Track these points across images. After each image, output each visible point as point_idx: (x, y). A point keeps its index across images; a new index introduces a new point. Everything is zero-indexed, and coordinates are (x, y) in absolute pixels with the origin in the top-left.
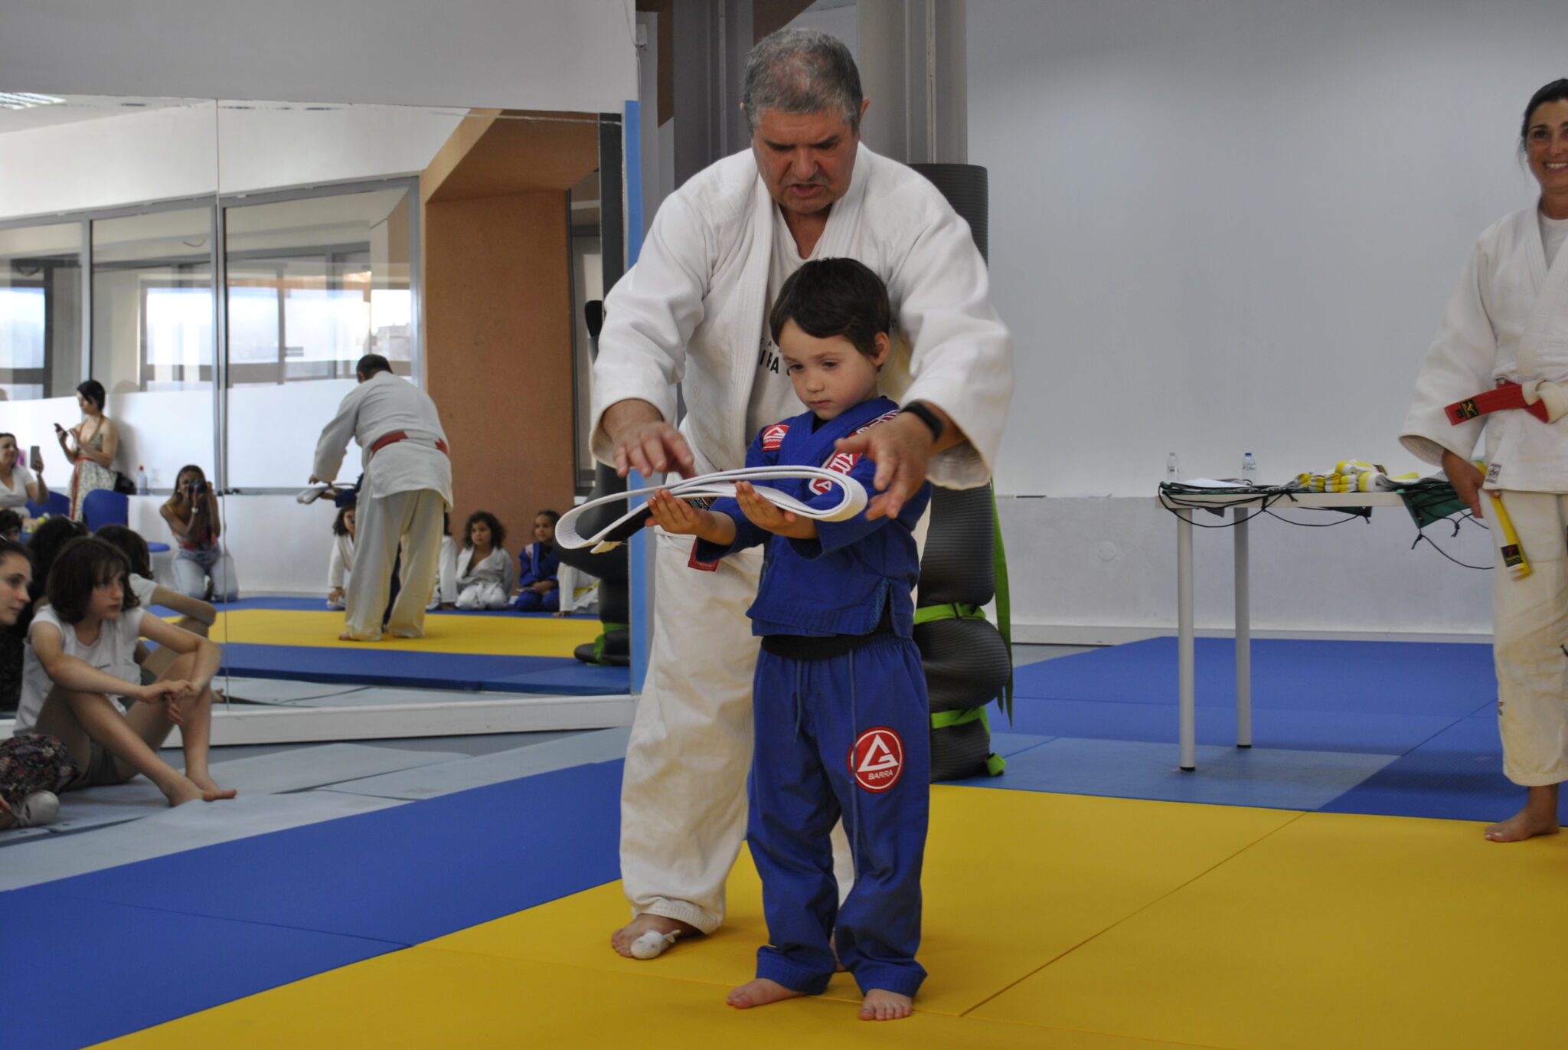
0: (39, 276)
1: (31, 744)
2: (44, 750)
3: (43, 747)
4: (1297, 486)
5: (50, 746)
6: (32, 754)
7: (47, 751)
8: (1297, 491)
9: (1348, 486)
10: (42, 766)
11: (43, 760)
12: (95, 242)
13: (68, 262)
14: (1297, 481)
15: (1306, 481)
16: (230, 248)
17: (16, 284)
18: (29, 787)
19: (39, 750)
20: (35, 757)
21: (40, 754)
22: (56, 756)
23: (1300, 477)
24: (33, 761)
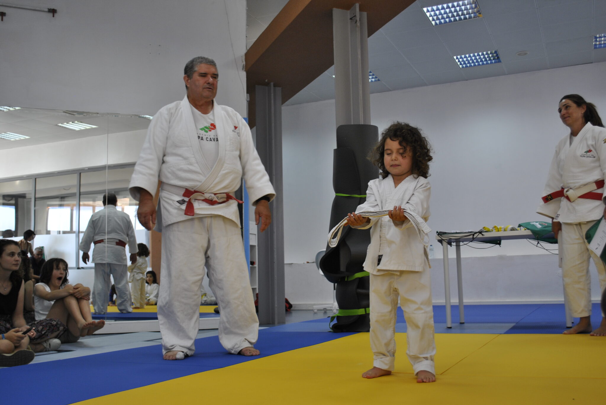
0: (13, 202)
1: (47, 321)
2: (53, 322)
3: (52, 321)
4: (483, 230)
5: (55, 321)
6: (48, 323)
7: (54, 323)
8: (483, 232)
9: (502, 229)
10: (52, 327)
11: (53, 325)
12: (37, 188)
13: (23, 196)
14: (483, 229)
15: (486, 229)
16: (81, 191)
17: (4, 204)
18: (49, 334)
19: (51, 322)
20: (50, 324)
21: (51, 323)
22: (57, 323)
23: (484, 228)
24: (49, 325)
